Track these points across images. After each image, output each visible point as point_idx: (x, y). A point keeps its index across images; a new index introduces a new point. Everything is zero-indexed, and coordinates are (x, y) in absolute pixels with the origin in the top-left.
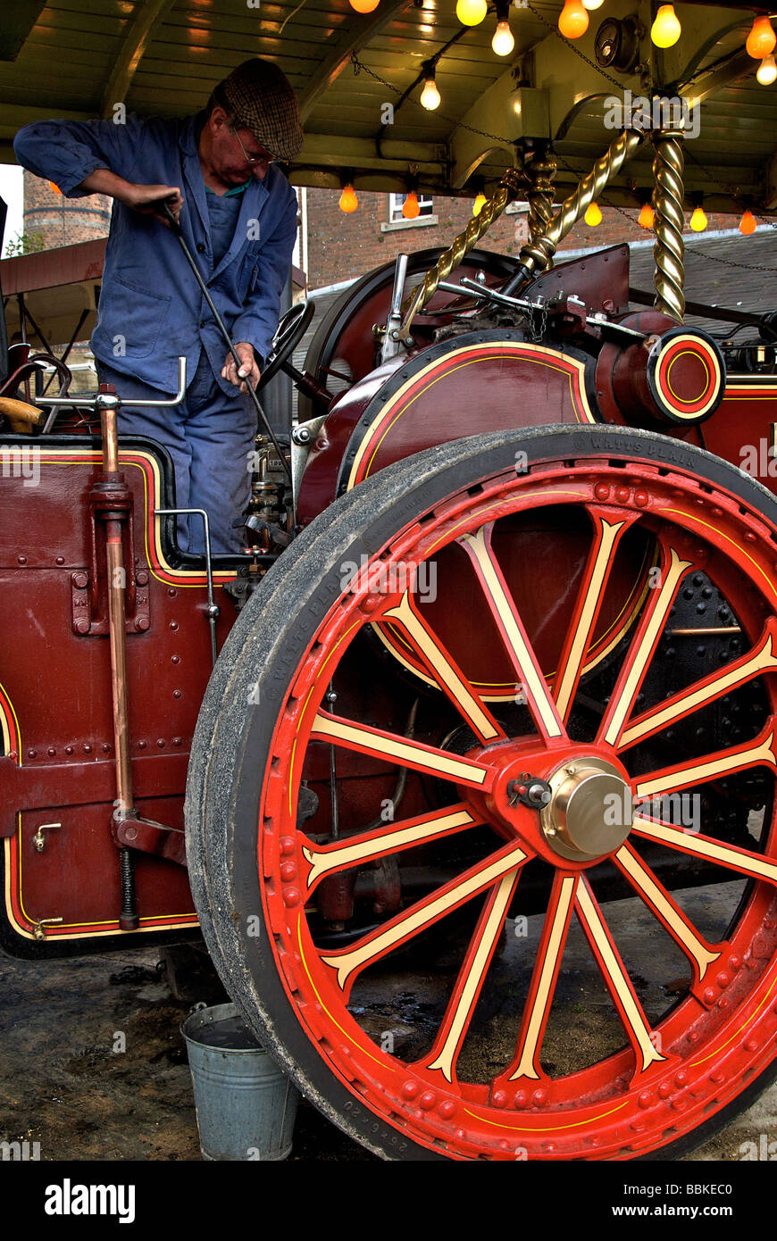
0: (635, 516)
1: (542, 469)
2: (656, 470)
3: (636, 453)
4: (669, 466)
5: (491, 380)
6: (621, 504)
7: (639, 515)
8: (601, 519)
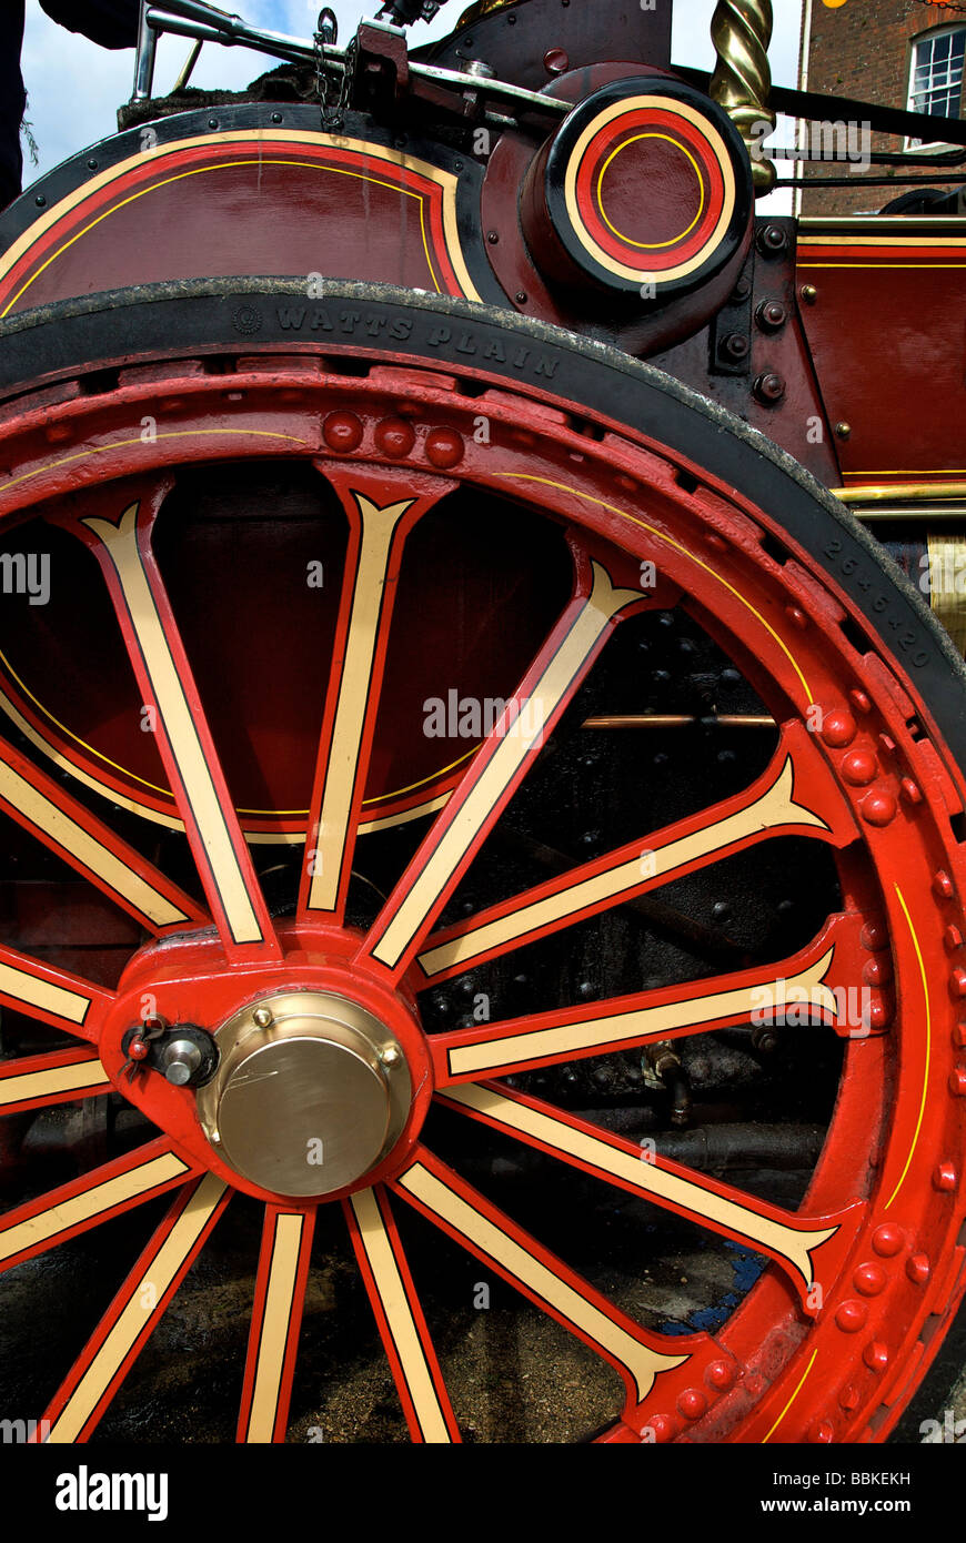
0: (442, 488)
1: (147, 377)
2: (449, 382)
3: (400, 343)
4: (482, 374)
5: (237, 209)
6: (394, 458)
7: (451, 487)
8: (353, 492)
